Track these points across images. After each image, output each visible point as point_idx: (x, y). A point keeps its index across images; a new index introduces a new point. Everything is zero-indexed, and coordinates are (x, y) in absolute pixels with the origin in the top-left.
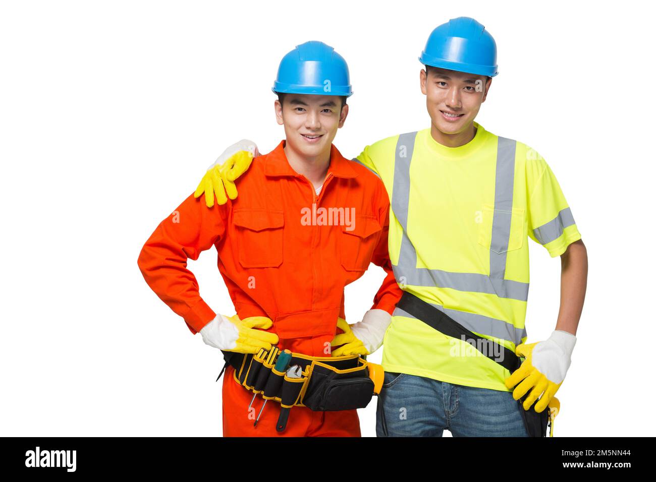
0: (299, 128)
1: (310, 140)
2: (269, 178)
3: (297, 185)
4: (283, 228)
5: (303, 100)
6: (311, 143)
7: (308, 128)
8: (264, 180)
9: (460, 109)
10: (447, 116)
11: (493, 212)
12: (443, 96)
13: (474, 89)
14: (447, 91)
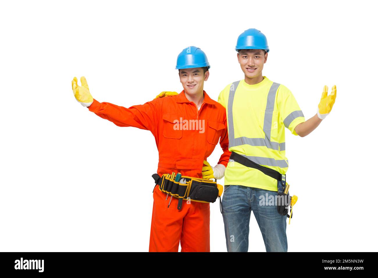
1: (191, 87)
2: (179, 103)
3: (190, 106)
6: (191, 89)
9: (254, 66)
10: (249, 70)
11: (264, 113)
12: (246, 62)
13: (259, 57)
14: (247, 60)
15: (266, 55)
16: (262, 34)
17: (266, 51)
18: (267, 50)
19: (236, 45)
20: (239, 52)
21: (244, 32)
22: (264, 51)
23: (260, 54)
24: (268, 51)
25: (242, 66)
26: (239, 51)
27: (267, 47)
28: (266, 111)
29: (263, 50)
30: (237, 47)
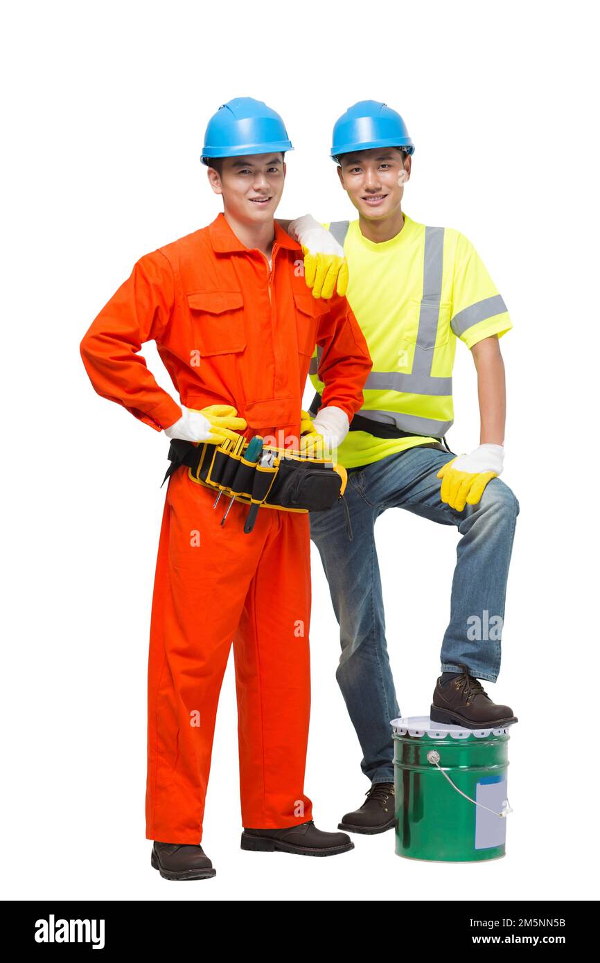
0: (247, 192)
1: (260, 204)
2: (221, 256)
3: (251, 263)
4: (241, 309)
5: (249, 161)
6: (261, 208)
7: (258, 191)
8: (213, 258)
9: (379, 189)
10: (371, 202)
11: (420, 307)
12: (360, 182)
13: (389, 166)
14: (362, 176)
15: (407, 160)
16: (391, 109)
17: (405, 150)
18: (407, 147)
19: (331, 146)
20: (339, 162)
21: (346, 111)
22: (401, 150)
23: (390, 158)
24: (411, 150)
25: (352, 193)
26: (338, 157)
27: (408, 139)
28: (422, 302)
29: (398, 148)
30: (333, 150)
